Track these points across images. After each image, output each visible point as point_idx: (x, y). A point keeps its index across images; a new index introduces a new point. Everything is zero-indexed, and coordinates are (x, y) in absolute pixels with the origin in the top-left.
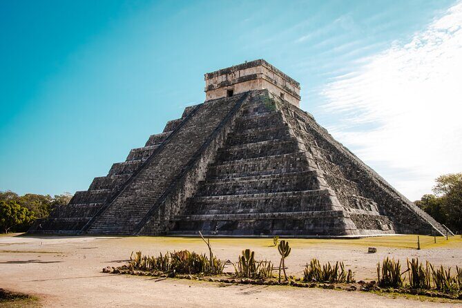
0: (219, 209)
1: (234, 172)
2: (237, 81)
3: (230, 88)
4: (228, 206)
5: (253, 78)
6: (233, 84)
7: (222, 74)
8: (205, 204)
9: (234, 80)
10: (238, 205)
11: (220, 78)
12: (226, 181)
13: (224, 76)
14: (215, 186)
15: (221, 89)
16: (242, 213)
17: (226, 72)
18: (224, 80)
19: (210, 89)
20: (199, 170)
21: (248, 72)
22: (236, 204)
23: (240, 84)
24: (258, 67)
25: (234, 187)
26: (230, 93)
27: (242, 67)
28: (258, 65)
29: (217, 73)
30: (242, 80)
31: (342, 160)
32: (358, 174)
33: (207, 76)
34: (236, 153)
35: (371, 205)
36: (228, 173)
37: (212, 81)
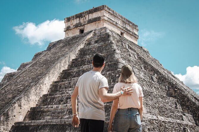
0: (51, 116)
1: (70, 87)
2: (86, 23)
3: (82, 28)
4: (59, 113)
5: (98, 19)
6: (84, 25)
7: (76, 18)
8: (43, 112)
9: (85, 22)
10: (66, 112)
11: (75, 20)
12: (62, 94)
13: (78, 19)
14: (54, 98)
15: (76, 29)
16: (68, 118)
17: (79, 16)
18: (78, 22)
19: (68, 29)
20: (44, 86)
21: (95, 15)
22: (64, 112)
23: (89, 25)
24: (102, 11)
25: (67, 98)
26: (82, 31)
27: (91, 12)
28: (102, 10)
29: (73, 17)
30: (90, 21)
31: (163, 80)
32: (175, 91)
33: (66, 19)
34: (75, 73)
35: (184, 116)
36: (66, 88)
37: (69, 24)
